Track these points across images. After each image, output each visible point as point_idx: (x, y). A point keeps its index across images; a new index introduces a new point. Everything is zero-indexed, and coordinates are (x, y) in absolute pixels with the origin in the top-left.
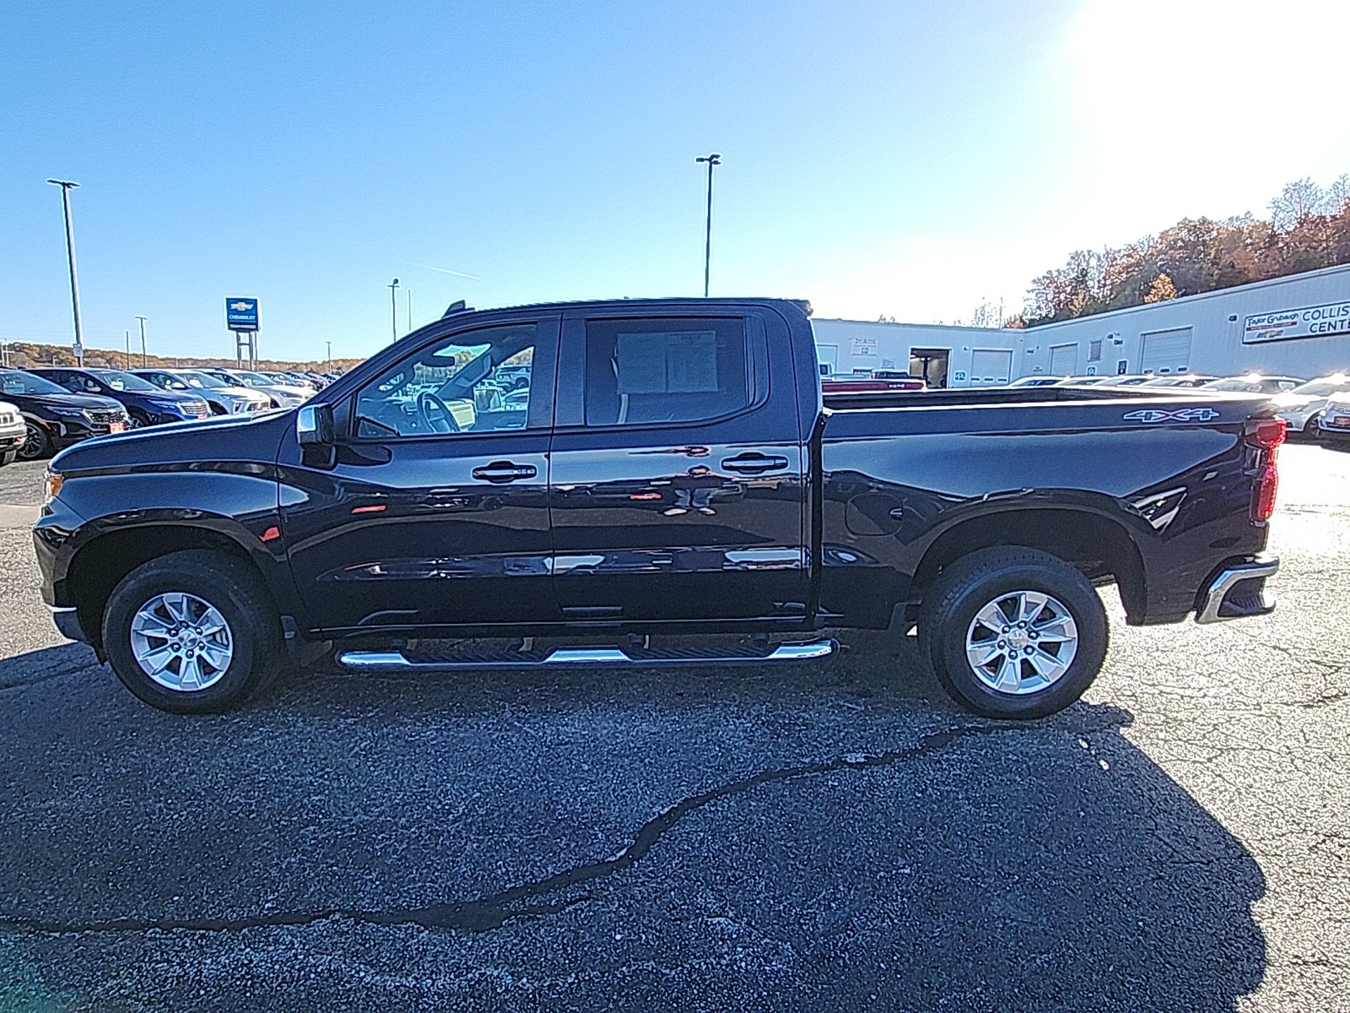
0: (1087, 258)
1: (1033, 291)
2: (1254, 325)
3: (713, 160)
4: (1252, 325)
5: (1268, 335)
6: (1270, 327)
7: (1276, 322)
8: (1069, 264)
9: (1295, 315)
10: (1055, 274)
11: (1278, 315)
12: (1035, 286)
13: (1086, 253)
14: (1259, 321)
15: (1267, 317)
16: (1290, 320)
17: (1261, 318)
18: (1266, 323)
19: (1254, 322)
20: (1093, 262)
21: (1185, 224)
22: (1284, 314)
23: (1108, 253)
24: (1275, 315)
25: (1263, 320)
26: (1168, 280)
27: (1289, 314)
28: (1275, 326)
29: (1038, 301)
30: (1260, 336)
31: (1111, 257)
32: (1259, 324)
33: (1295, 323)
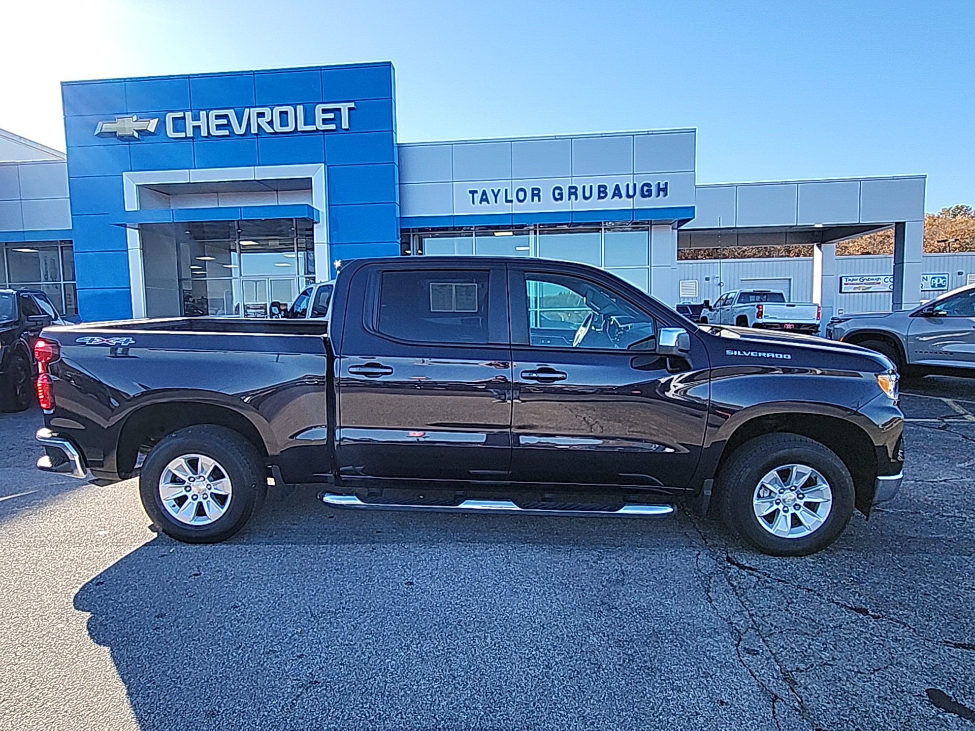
2: (850, 282)
4: (848, 282)
5: (861, 289)
6: (862, 284)
7: (865, 281)
9: (879, 279)
11: (867, 278)
14: (853, 280)
15: (859, 278)
16: (875, 281)
17: (855, 278)
18: (858, 281)
19: (850, 280)
22: (871, 278)
24: (865, 277)
25: (857, 280)
27: (875, 278)
28: (865, 284)
30: (855, 288)
32: (854, 282)
33: (879, 283)
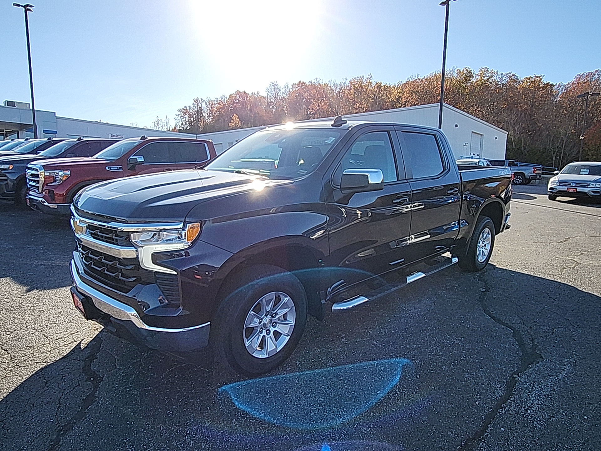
0: (201, 102)
1: (179, 115)
3: (27, 8)
8: (193, 104)
10: (188, 108)
12: (179, 113)
13: (200, 100)
20: (204, 105)
21: (238, 93)
23: (210, 101)
26: (237, 117)
29: (181, 121)
31: (211, 103)
